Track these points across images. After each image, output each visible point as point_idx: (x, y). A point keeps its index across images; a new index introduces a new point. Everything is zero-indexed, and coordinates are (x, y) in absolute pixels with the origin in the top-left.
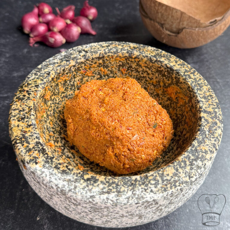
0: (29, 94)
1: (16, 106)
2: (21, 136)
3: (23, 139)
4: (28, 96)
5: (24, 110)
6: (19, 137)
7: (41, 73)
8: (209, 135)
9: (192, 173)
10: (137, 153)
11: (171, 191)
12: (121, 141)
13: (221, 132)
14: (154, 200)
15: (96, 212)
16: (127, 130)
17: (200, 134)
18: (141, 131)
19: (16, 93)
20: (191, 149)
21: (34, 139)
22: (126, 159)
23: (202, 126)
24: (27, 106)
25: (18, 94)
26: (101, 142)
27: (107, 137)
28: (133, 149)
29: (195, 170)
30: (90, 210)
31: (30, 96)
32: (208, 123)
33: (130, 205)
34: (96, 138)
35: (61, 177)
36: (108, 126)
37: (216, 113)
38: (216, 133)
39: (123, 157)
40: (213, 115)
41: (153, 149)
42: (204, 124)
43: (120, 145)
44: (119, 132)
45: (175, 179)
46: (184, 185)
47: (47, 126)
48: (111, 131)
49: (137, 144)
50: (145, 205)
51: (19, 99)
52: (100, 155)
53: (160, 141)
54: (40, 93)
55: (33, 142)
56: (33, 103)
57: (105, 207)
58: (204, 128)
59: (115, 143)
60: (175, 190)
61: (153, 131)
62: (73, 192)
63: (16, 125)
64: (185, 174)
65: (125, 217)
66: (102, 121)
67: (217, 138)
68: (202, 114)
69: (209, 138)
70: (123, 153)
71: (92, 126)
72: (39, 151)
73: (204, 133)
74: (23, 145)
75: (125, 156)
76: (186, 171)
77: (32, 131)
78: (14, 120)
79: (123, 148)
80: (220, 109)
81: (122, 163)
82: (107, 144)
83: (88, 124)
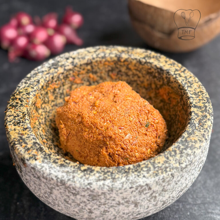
0: (21, 101)
1: (10, 112)
2: (19, 138)
3: (21, 141)
4: (21, 103)
5: (18, 116)
6: (17, 139)
7: (31, 82)
8: (198, 127)
9: (182, 160)
10: (131, 152)
11: (162, 175)
12: (114, 140)
13: (211, 124)
14: (147, 185)
15: (93, 200)
16: (119, 129)
17: (190, 126)
18: (134, 131)
19: (9, 101)
20: (181, 140)
21: (32, 140)
22: (120, 158)
23: (192, 119)
24: (21, 112)
25: (11, 102)
26: (94, 144)
27: (100, 137)
28: (127, 148)
29: (185, 157)
30: (89, 198)
31: (23, 103)
32: (198, 116)
33: (125, 189)
34: (89, 140)
35: (60, 169)
36: (101, 127)
37: (206, 107)
38: (205, 125)
39: (117, 156)
40: (203, 109)
41: (147, 147)
42: (194, 118)
43: (113, 144)
44: (111, 131)
45: (166, 165)
46: (175, 170)
47: (40, 133)
48: (104, 131)
49: (130, 143)
50: (139, 190)
51: (12, 106)
52: (94, 157)
53: (153, 140)
54: (32, 100)
55: (31, 143)
56: (26, 109)
57: (102, 193)
58: (194, 122)
59: (108, 143)
60: (166, 175)
61: (145, 130)
62: (72, 181)
63: (13, 129)
64: (176, 161)
65: (121, 205)
66: (94, 122)
67: (207, 129)
68: (192, 109)
69: (198, 129)
70: (117, 152)
71: (85, 128)
72: (37, 150)
73: (194, 125)
74: (21, 145)
75: (119, 155)
76: (176, 158)
77: (29, 133)
78: (10, 124)
79: (117, 147)
80: (210, 103)
81: (117, 162)
82: (100, 145)
83: (80, 127)
